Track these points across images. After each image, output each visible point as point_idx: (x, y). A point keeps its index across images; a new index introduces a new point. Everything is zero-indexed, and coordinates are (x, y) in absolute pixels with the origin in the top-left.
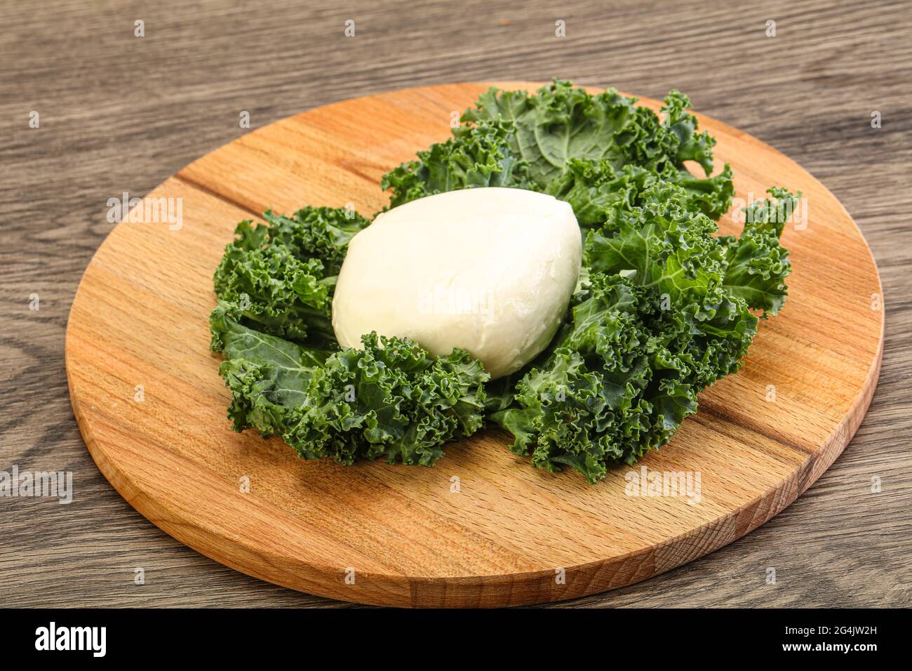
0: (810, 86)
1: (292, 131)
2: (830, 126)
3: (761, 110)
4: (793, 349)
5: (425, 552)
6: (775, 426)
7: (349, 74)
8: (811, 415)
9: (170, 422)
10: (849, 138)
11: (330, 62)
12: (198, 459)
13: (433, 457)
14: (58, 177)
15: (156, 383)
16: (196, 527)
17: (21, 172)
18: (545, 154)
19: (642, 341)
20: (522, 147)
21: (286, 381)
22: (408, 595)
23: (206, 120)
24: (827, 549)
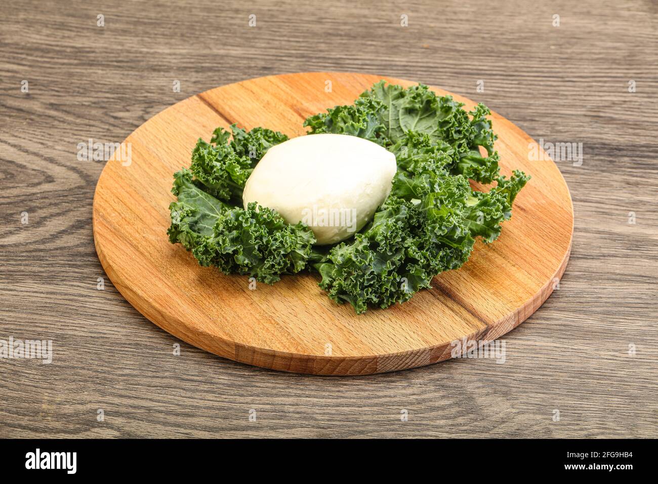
1: (273, 83)
2: (589, 145)
3: (553, 128)
4: (504, 265)
5: (250, 331)
6: (475, 305)
7: (324, 58)
8: (497, 304)
9: (139, 231)
10: (597, 155)
11: (316, 49)
12: (146, 254)
13: (272, 280)
14: (136, 83)
15: (141, 208)
16: (131, 290)
17: (117, 76)
18: (402, 125)
19: (404, 239)
20: (390, 119)
21: (207, 221)
22: (234, 352)
23: (232, 68)
24: (479, 380)
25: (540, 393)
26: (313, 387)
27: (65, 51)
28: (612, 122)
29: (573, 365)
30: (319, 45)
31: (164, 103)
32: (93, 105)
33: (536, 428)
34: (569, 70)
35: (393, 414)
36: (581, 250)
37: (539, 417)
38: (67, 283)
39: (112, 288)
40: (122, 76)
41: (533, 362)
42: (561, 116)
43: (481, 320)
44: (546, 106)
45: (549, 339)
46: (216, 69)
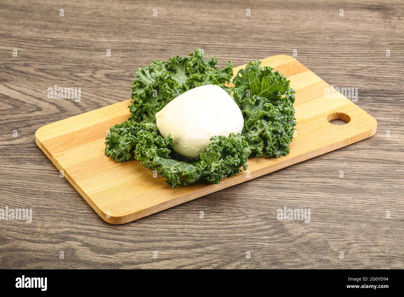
25: (321, 222)
27: (47, 41)
28: (361, 78)
30: (193, 37)
32: (64, 69)
33: (319, 240)
34: (337, 50)
37: (320, 234)
40: (80, 54)
41: (317, 205)
45: (326, 193)
46: (134, 50)
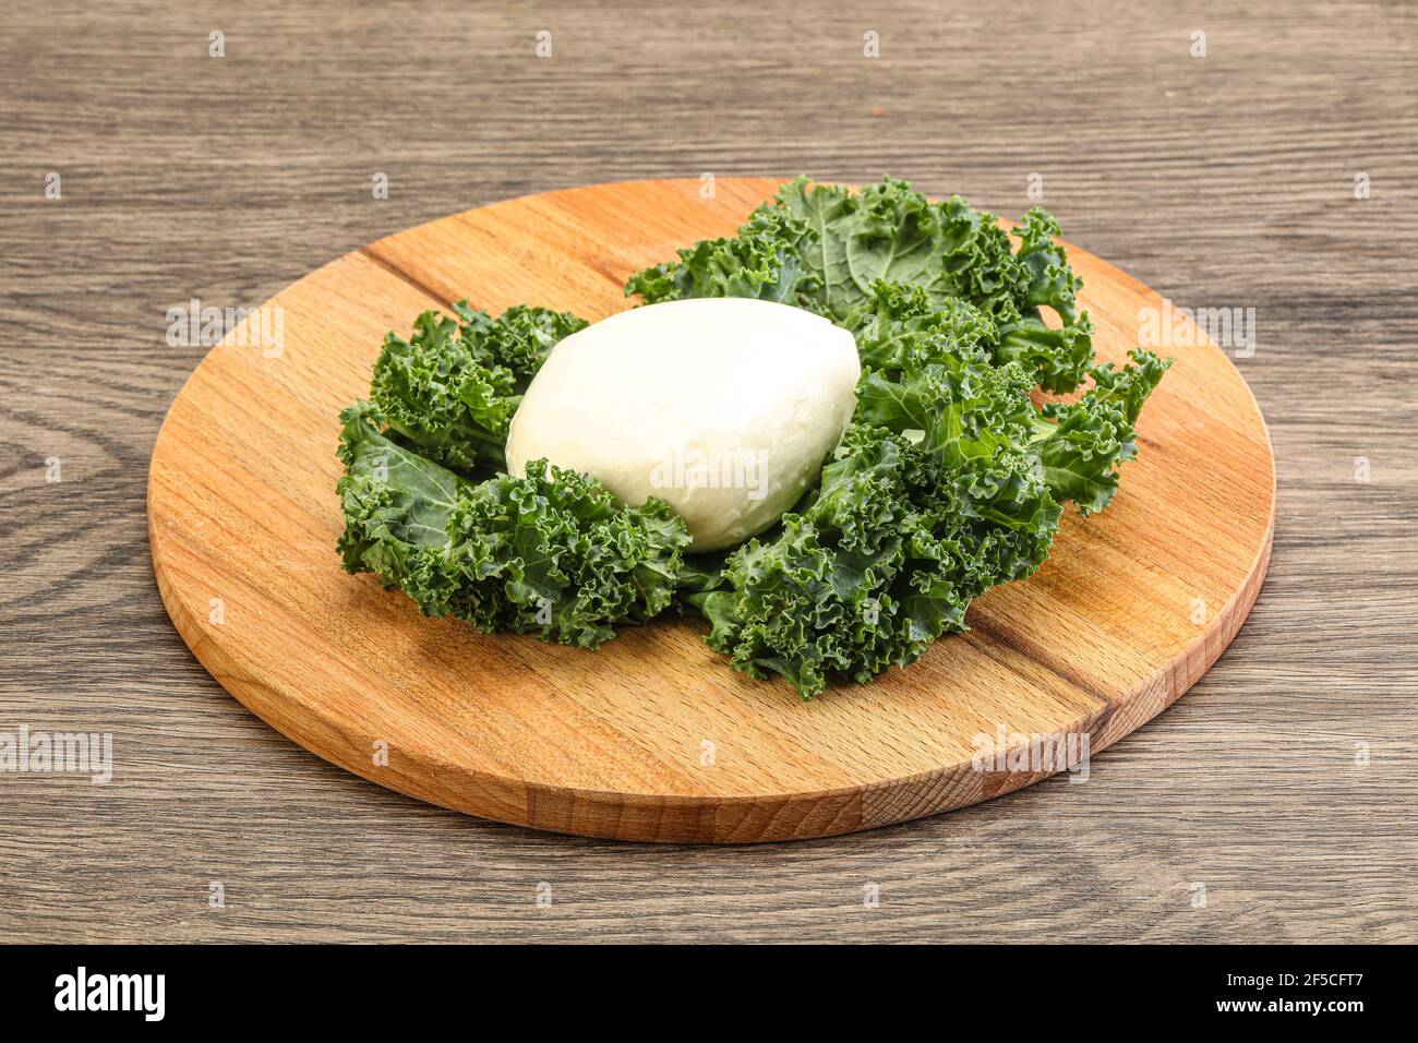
0: (1273, 245)
1: (536, 212)
2: (1282, 300)
3: (1195, 270)
4: (1127, 569)
5: (556, 754)
6: (1072, 661)
7: (645, 153)
8: (1124, 655)
9: (266, 554)
10: (1303, 319)
11: (623, 135)
12: (290, 604)
13: (597, 637)
14: (209, 237)
15: (263, 504)
16: (264, 687)
17: (162, 224)
18: (855, 275)
19: (898, 517)
20: (826, 264)
21: (428, 516)
22: (525, 807)
23: (431, 189)
24: (1102, 827)
26: (718, 872)
29: (1312, 777)
31: (283, 275)
35: (913, 915)
36: (1296, 529)
38: (108, 686)
39: (216, 691)
42: (1211, 242)
43: (1091, 691)
44: (1173, 223)
